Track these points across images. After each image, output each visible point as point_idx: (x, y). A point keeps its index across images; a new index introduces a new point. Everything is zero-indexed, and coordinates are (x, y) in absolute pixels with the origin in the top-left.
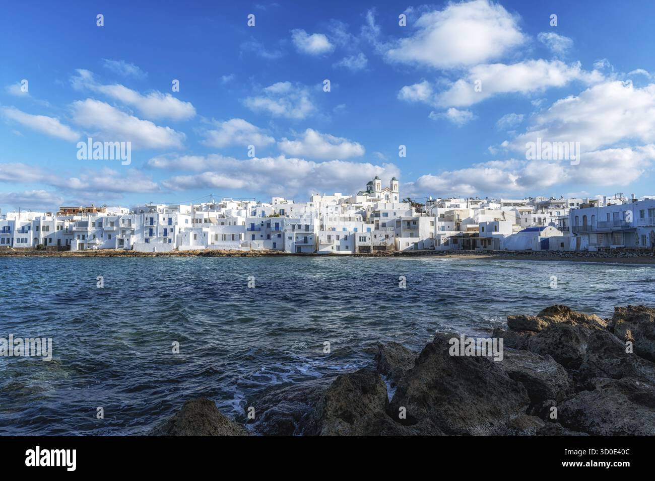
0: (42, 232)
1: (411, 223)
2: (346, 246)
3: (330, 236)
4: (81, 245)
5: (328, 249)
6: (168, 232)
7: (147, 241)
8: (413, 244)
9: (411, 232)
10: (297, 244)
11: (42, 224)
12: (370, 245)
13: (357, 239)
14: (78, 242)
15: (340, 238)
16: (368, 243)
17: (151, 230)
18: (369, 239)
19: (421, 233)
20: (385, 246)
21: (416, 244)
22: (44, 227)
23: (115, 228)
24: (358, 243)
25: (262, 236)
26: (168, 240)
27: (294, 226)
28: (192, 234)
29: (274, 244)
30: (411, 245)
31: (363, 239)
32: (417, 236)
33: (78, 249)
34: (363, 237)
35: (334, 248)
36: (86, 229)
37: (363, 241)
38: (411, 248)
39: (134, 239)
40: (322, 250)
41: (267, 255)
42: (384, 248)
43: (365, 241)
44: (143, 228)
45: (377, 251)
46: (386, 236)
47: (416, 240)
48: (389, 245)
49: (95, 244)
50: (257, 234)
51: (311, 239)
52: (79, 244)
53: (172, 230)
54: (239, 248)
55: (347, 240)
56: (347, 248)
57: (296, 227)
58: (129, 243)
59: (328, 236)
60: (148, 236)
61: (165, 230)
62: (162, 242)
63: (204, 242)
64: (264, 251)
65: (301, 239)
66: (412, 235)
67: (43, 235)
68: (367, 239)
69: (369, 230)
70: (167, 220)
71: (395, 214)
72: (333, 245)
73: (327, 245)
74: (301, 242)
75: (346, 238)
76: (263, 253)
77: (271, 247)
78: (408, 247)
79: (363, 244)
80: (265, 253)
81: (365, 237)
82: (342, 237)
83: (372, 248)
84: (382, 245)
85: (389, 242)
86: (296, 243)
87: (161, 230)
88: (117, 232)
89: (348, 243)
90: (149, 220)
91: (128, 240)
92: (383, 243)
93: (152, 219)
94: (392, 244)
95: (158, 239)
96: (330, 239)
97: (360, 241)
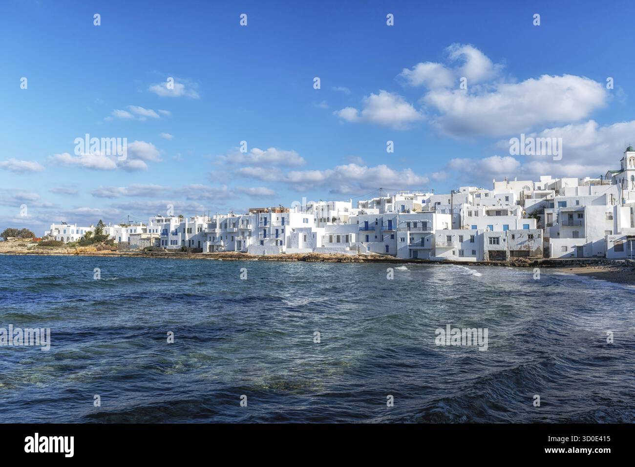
0: (187, 234)
1: (575, 217)
2: (473, 251)
3: (450, 237)
4: (211, 247)
5: (448, 255)
6: (279, 233)
7: (262, 243)
8: (573, 250)
9: (574, 229)
10: (411, 248)
11: (187, 227)
12: (505, 249)
13: (486, 241)
14: (208, 243)
15: (464, 240)
16: (502, 246)
17: (265, 231)
18: (504, 240)
19: (588, 230)
20: (529, 251)
21: (579, 249)
22: (188, 229)
23: (235, 230)
24: (488, 247)
25: (376, 237)
26: (279, 242)
27: (409, 224)
28: (301, 236)
29: (387, 246)
30: (571, 250)
31: (495, 240)
32: (583, 237)
33: (208, 251)
34: (494, 238)
35: (456, 253)
36: (214, 231)
37: (494, 243)
38: (572, 255)
39: (250, 241)
40: (440, 255)
41: (375, 261)
42: (526, 254)
43: (498, 243)
44: (258, 229)
45: (515, 258)
46: (529, 236)
47: (580, 242)
48: (534, 249)
49: (220, 246)
50: (372, 235)
51: (428, 240)
52: (210, 246)
53: (283, 231)
54: (345, 251)
55: (473, 242)
56: (474, 253)
57: (412, 226)
58: (245, 245)
59: (448, 236)
60: (261, 238)
61: (277, 230)
62: (274, 244)
63: (313, 245)
64: (372, 256)
65: (418, 240)
66: (576, 235)
67: (187, 237)
68: (501, 241)
69: (527, 227)
70: (280, 220)
71: (578, 203)
72: (453, 250)
73: (446, 249)
74: (417, 245)
75: (472, 240)
76: (369, 258)
77: (383, 251)
78: (565, 253)
79: (495, 247)
80: (372, 258)
81: (498, 238)
82: (467, 238)
83: (508, 254)
84: (523, 249)
85: (536, 245)
86: (409, 246)
87: (273, 231)
88: (237, 234)
89: (475, 246)
90: (263, 220)
91: (244, 242)
92: (525, 247)
93: (266, 219)
94: (538, 248)
95: (271, 240)
96: (450, 240)
97: (491, 243)
